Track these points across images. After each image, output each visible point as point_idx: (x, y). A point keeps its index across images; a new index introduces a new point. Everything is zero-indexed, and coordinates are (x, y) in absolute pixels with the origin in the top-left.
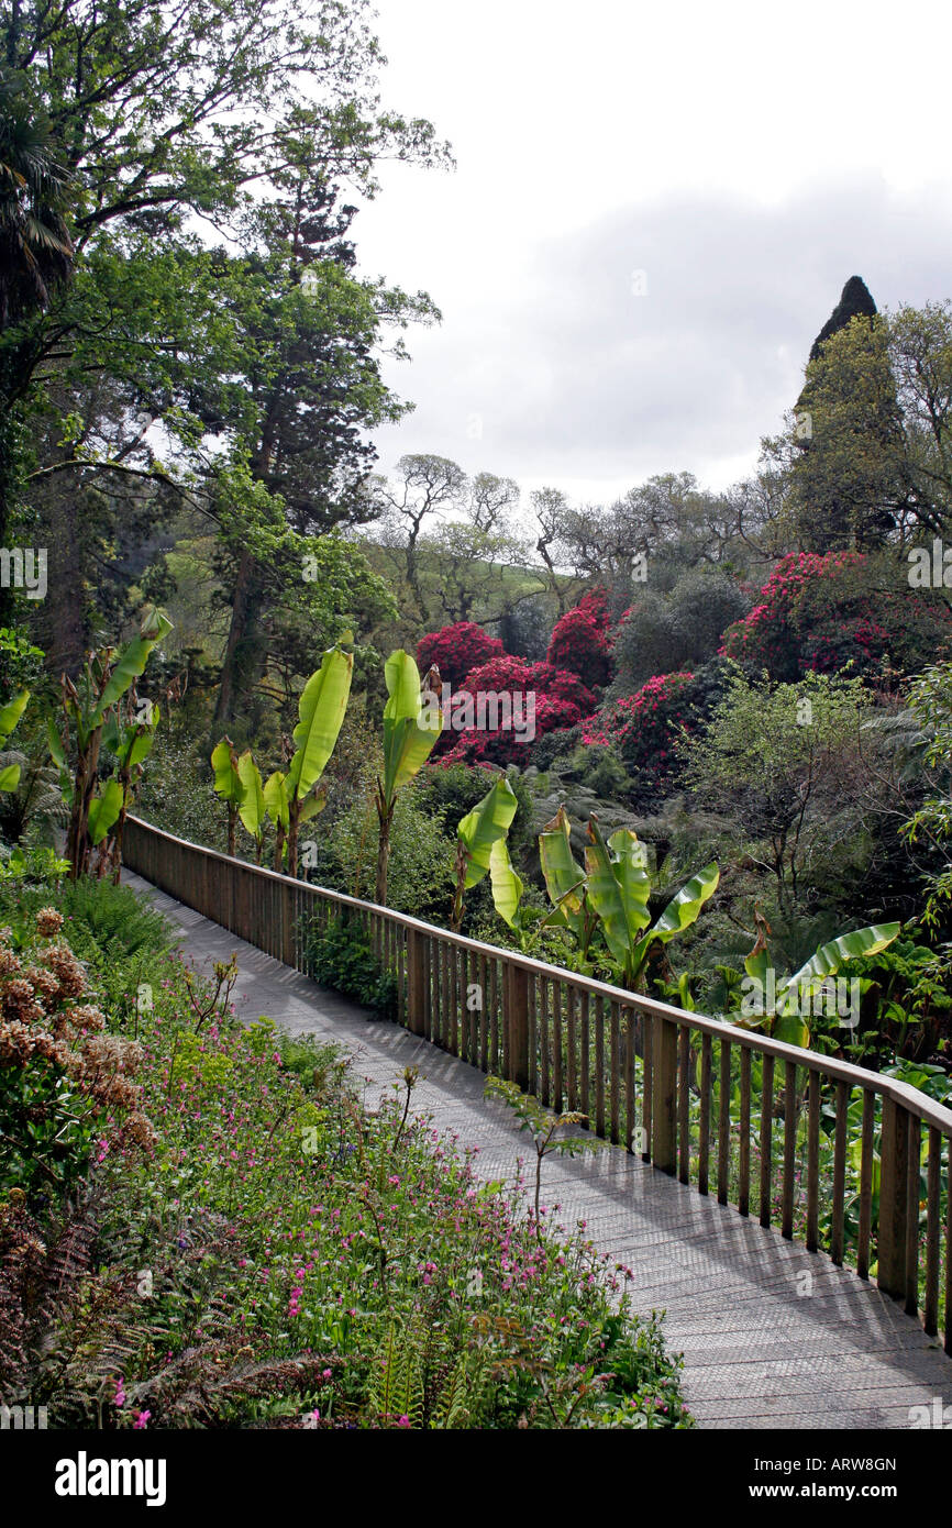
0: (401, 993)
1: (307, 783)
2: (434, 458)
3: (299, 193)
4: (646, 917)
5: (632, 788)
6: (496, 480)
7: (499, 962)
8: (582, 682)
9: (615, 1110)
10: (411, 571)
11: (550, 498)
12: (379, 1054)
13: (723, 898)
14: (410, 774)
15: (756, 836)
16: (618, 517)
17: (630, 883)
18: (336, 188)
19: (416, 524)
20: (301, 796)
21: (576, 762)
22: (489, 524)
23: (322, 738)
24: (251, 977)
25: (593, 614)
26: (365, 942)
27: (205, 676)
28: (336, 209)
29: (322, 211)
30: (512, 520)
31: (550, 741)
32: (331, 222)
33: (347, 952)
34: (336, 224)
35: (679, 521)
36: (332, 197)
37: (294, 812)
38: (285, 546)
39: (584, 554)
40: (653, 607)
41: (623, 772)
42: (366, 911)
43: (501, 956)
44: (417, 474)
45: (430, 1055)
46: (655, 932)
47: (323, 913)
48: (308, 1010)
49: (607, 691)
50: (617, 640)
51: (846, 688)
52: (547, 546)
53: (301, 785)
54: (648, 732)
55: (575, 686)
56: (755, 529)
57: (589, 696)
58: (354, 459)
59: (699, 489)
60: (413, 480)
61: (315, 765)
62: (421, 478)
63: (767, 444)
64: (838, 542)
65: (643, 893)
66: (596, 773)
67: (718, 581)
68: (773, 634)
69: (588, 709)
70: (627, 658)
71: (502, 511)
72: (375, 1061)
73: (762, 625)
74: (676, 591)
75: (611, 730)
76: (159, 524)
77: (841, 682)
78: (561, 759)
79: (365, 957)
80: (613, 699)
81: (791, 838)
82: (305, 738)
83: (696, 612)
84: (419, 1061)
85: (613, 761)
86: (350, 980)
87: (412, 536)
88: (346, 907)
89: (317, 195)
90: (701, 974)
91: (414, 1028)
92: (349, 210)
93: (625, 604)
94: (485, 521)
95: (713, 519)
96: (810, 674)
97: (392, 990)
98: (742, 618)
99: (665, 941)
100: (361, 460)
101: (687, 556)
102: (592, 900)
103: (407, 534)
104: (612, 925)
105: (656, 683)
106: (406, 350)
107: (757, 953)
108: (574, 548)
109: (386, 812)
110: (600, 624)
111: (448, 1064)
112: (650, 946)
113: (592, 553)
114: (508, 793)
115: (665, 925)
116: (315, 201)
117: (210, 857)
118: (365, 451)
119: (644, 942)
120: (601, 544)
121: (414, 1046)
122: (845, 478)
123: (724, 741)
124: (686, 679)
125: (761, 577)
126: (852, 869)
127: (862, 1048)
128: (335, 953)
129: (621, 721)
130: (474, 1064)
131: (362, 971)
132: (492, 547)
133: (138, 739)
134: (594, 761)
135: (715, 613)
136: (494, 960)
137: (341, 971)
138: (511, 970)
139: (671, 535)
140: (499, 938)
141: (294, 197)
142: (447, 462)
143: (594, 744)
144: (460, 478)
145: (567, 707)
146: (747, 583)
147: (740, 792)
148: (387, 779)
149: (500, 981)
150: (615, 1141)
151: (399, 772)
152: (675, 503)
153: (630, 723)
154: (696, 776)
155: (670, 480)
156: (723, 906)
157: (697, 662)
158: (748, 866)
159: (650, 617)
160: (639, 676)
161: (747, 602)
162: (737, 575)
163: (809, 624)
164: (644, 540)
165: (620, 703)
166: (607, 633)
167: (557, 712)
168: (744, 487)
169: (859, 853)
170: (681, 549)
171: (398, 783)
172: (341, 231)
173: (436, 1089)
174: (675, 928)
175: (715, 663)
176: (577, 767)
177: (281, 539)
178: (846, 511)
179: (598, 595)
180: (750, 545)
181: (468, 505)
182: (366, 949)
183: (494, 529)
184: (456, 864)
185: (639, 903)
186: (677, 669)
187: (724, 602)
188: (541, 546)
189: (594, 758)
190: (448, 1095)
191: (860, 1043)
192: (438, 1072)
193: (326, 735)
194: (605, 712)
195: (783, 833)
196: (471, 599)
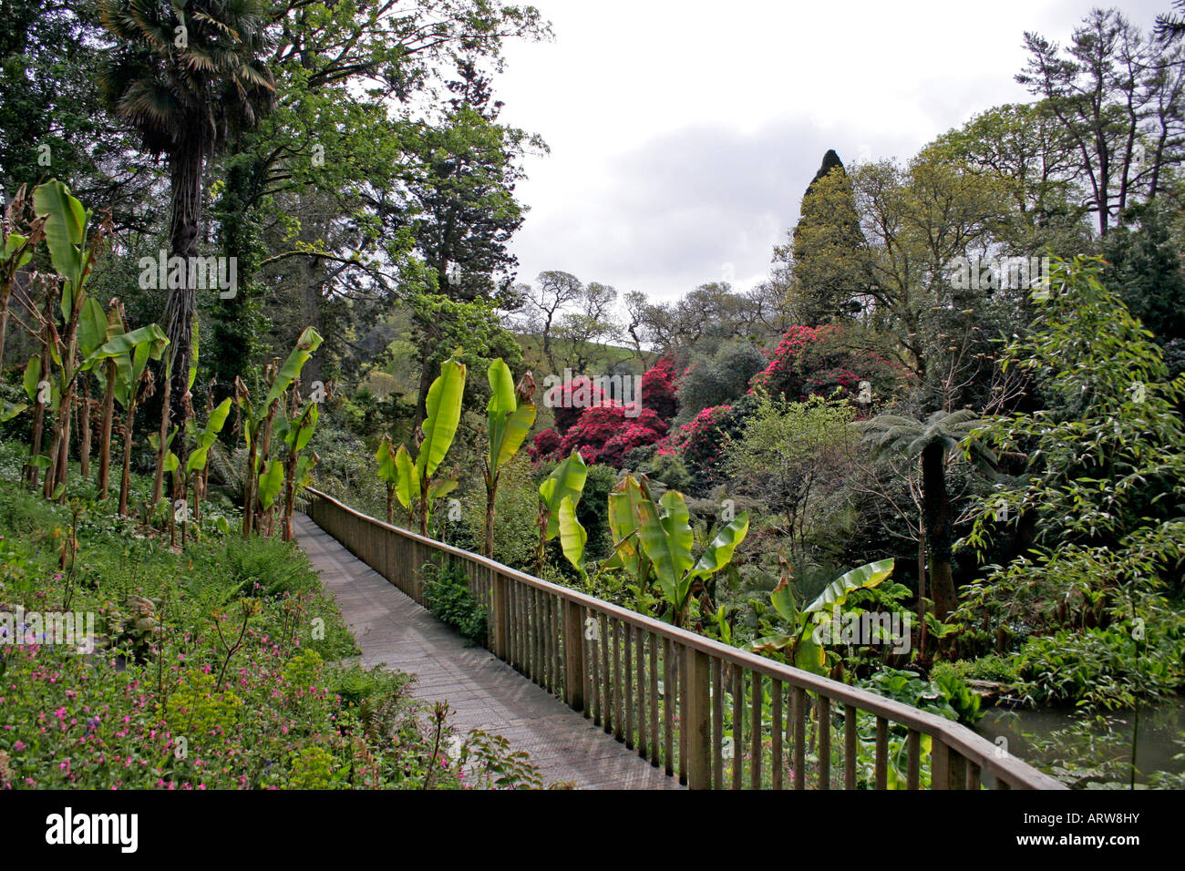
0: (489, 624)
1: (435, 464)
2: (561, 273)
3: (466, 94)
4: (690, 561)
5: (691, 483)
6: (602, 287)
7: (559, 598)
8: (658, 415)
9: (655, 732)
10: (547, 346)
11: (637, 298)
12: (465, 677)
13: (753, 555)
14: (510, 454)
15: (775, 510)
16: (680, 308)
17: (677, 533)
18: (490, 90)
19: (550, 316)
20: (430, 474)
21: (654, 465)
22: (597, 315)
23: (444, 429)
24: (387, 612)
25: (665, 371)
26: (464, 583)
27: (405, 411)
28: (491, 104)
29: (482, 105)
30: (612, 313)
31: (637, 452)
32: (487, 112)
33: (451, 592)
34: (490, 113)
35: (720, 310)
36: (487, 96)
37: (424, 486)
38: (444, 311)
39: (659, 333)
40: (704, 364)
41: (685, 472)
42: (465, 559)
43: (560, 593)
44: (549, 284)
45: (506, 678)
46: (696, 572)
47: (437, 562)
48: (420, 638)
49: (675, 420)
50: (681, 387)
51: (837, 405)
52: (635, 329)
53: (429, 465)
54: (702, 446)
55: (654, 418)
56: (770, 314)
57: (663, 424)
58: (503, 267)
59: (734, 291)
60: (548, 287)
61: (439, 449)
62: (552, 286)
63: (777, 250)
64: (825, 317)
65: (688, 541)
66: (667, 473)
67: (746, 347)
68: (783, 379)
69: (663, 433)
70: (687, 399)
71: (604, 307)
72: (460, 682)
73: (776, 374)
74: (719, 354)
75: (677, 445)
76: (380, 316)
77: (833, 402)
78: (644, 464)
79: (464, 595)
80: (678, 425)
81: (800, 511)
82: (431, 429)
83: (732, 367)
84: (496, 683)
85: (678, 465)
86: (453, 614)
87: (548, 324)
88: (453, 556)
89: (478, 95)
90: (739, 606)
91: (498, 653)
92: (498, 104)
93: (685, 364)
94: (594, 313)
95: (741, 309)
96: (812, 397)
97: (483, 622)
98: (762, 370)
99: (705, 579)
100: (508, 266)
101: (727, 333)
102: (645, 548)
103: (544, 323)
104: (661, 566)
105: (706, 412)
106: (525, 173)
107: (780, 589)
108: (653, 330)
109: (492, 484)
110: (669, 378)
111: (521, 684)
112: (693, 583)
113: (664, 332)
114: (580, 463)
115: (704, 566)
116: (477, 99)
117: (372, 524)
118: (510, 260)
119: (687, 579)
120: (670, 326)
121: (496, 669)
122: (829, 274)
123: (753, 444)
124: (726, 410)
125: (774, 344)
126: (843, 533)
127: (857, 659)
128: (445, 592)
129: (683, 439)
130: (542, 685)
131: (461, 606)
132: (600, 330)
133: (302, 430)
134: (666, 465)
135: (745, 368)
136: (555, 596)
137: (447, 606)
138: (567, 605)
139: (715, 320)
140: (562, 577)
141: (464, 97)
142: (569, 276)
143: (666, 454)
144: (578, 286)
145: (648, 432)
146: (765, 349)
147: (764, 479)
148: (492, 459)
149: (559, 615)
150: (655, 764)
151: (501, 453)
152: (717, 299)
153: (689, 439)
154: (734, 467)
155: (714, 287)
156: (754, 560)
157: (733, 399)
158: (770, 532)
159: (702, 371)
160: (695, 410)
161: (765, 360)
162: (758, 343)
163: (807, 370)
164: (698, 323)
165: (684, 427)
166: (674, 383)
167: (642, 435)
168: (762, 287)
169: (848, 520)
170: (722, 329)
171: (501, 462)
172: (494, 117)
173: (504, 709)
174: (712, 568)
175: (746, 399)
176: (654, 469)
177: (440, 305)
178: (831, 295)
179: (669, 359)
180: (767, 326)
181: (583, 303)
182: (464, 589)
183: (601, 319)
184: (539, 520)
185: (686, 550)
186: (720, 405)
187: (750, 360)
188: (631, 330)
189: (665, 463)
190: (512, 715)
191: (855, 655)
192: (509, 693)
193: (448, 427)
194: (674, 434)
195: (793, 507)
196: (585, 363)
